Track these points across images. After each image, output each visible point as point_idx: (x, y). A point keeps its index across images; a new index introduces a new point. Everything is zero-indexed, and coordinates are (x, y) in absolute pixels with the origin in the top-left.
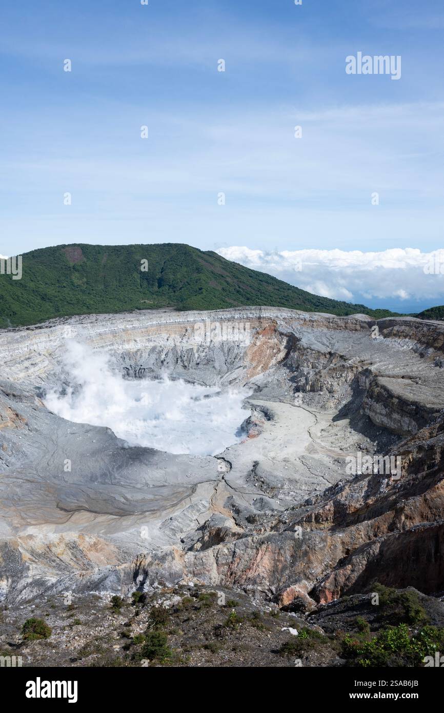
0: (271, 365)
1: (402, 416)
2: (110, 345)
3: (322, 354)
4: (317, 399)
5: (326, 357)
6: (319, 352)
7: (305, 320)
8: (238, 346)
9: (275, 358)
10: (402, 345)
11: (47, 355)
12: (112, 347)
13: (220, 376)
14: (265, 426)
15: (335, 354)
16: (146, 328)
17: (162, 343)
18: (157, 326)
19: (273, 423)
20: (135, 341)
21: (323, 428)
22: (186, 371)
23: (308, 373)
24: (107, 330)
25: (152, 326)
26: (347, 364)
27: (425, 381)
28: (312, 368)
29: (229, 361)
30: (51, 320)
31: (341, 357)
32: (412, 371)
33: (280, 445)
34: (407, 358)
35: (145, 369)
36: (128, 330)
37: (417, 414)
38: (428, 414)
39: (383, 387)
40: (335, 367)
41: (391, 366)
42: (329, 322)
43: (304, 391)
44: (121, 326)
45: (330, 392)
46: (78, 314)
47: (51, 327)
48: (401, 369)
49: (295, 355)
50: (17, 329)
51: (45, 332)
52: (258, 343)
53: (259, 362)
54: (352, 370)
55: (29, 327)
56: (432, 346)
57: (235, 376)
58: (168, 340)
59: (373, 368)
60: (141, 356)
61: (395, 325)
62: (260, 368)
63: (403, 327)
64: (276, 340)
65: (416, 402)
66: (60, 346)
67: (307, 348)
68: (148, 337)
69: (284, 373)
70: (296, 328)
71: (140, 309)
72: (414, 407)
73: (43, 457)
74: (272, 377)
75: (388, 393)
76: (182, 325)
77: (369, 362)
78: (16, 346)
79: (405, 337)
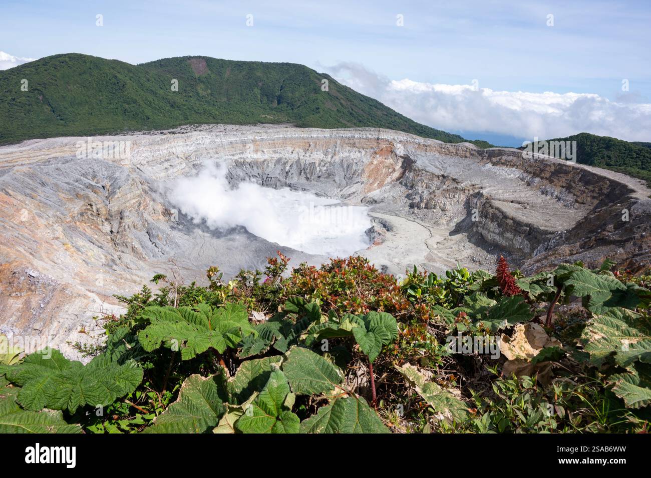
0: (386, 182)
1: (515, 235)
2: (240, 153)
3: (436, 176)
4: (430, 215)
5: (439, 179)
6: (433, 174)
7: (419, 144)
8: (356, 163)
9: (390, 177)
10: (509, 173)
11: (184, 158)
12: (242, 156)
13: (340, 189)
14: (386, 235)
15: (448, 176)
16: (273, 140)
17: (287, 156)
18: (283, 139)
19: (393, 234)
20: (263, 152)
21: (438, 241)
22: (308, 182)
23: (423, 192)
24: (238, 139)
25: (278, 139)
26: (460, 186)
27: (533, 206)
28: (426, 188)
29: (348, 176)
30: (183, 127)
31: (454, 180)
32: (520, 197)
33: (403, 253)
34: (515, 185)
35: (271, 178)
36: (256, 141)
37: (529, 234)
38: (542, 235)
39: (498, 209)
40: (448, 188)
41: (500, 191)
42: (441, 148)
43: (419, 208)
44: (251, 137)
45: (442, 211)
46: (207, 123)
47: (183, 133)
48: (509, 195)
49: (410, 175)
50: (152, 132)
51: (182, 137)
52: (375, 162)
53: (376, 179)
54: (464, 192)
55: (163, 131)
56: (538, 176)
57: (354, 190)
58: (292, 153)
59: (484, 192)
60: (268, 166)
61: (504, 155)
62: (376, 185)
63: (511, 158)
64: (391, 160)
65: (530, 224)
66: (196, 151)
67: (422, 170)
68: (274, 149)
69: (400, 191)
70: (411, 150)
71: (262, 123)
72: (528, 229)
73: (194, 248)
74: (388, 194)
75: (503, 215)
76: (306, 141)
77: (480, 186)
78: (157, 147)
79: (513, 166)
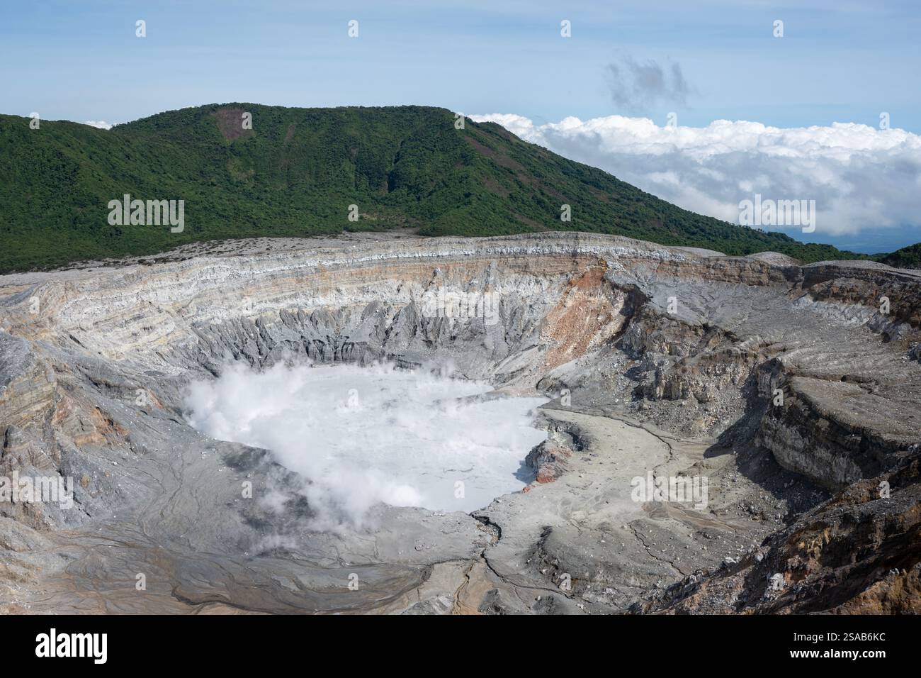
0: (591, 344)
1: (834, 454)
2: (290, 297)
3: (690, 327)
4: (674, 413)
5: (696, 334)
6: (684, 324)
7: (662, 261)
8: (531, 306)
9: (600, 332)
10: (849, 315)
11: (173, 311)
12: (294, 302)
13: (494, 363)
14: (570, 460)
15: (715, 328)
16: (360, 267)
17: (388, 296)
18: (379, 264)
19: (587, 456)
20: (338, 291)
21: (682, 470)
22: (430, 351)
23: (661, 364)
24: (286, 268)
25: (370, 263)
26: (736, 349)
27: (886, 388)
28: (670, 354)
29: (512, 334)
30: (185, 247)
31: (727, 334)
32: (863, 368)
33: (597, 498)
34: (857, 342)
35: (353, 344)
36: (325, 270)
37: (863, 451)
38: (885, 453)
39: (802, 396)
40: (713, 353)
41: (822, 356)
42: (708, 267)
43: (652, 397)
44: (313, 263)
45: (700, 402)
46: (235, 237)
47: (184, 259)
48: (841, 363)
49: (638, 327)
50: (122, 261)
51: (170, 270)
52: (570, 303)
53: (570, 338)
54: (746, 361)
55: (143, 258)
56: (906, 320)
57: (523, 364)
58: (399, 290)
59: (786, 359)
60: (348, 320)
61: (837, 277)
62: (570, 350)
63: (853, 282)
64: (603, 297)
65: (864, 429)
66: (199, 296)
67: (662, 316)
68: (362, 285)
69: (617, 361)
70: (643, 276)
71: (351, 231)
72: (859, 438)
73: (154, 501)
74: (592, 369)
75: (810, 409)
76: (427, 264)
77: (780, 346)
78: (116, 293)
79: (856, 300)
